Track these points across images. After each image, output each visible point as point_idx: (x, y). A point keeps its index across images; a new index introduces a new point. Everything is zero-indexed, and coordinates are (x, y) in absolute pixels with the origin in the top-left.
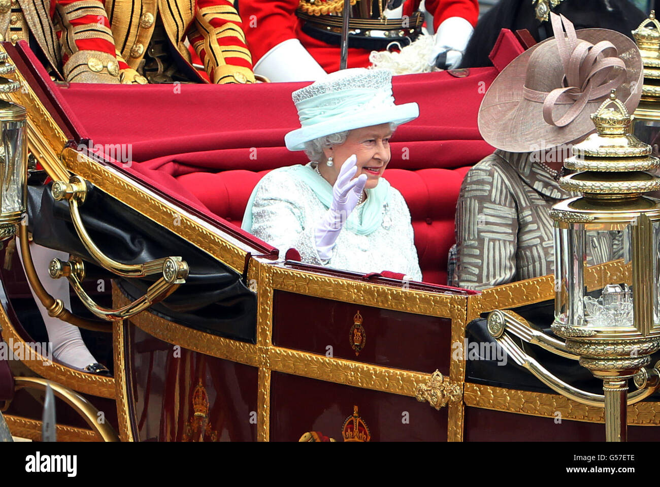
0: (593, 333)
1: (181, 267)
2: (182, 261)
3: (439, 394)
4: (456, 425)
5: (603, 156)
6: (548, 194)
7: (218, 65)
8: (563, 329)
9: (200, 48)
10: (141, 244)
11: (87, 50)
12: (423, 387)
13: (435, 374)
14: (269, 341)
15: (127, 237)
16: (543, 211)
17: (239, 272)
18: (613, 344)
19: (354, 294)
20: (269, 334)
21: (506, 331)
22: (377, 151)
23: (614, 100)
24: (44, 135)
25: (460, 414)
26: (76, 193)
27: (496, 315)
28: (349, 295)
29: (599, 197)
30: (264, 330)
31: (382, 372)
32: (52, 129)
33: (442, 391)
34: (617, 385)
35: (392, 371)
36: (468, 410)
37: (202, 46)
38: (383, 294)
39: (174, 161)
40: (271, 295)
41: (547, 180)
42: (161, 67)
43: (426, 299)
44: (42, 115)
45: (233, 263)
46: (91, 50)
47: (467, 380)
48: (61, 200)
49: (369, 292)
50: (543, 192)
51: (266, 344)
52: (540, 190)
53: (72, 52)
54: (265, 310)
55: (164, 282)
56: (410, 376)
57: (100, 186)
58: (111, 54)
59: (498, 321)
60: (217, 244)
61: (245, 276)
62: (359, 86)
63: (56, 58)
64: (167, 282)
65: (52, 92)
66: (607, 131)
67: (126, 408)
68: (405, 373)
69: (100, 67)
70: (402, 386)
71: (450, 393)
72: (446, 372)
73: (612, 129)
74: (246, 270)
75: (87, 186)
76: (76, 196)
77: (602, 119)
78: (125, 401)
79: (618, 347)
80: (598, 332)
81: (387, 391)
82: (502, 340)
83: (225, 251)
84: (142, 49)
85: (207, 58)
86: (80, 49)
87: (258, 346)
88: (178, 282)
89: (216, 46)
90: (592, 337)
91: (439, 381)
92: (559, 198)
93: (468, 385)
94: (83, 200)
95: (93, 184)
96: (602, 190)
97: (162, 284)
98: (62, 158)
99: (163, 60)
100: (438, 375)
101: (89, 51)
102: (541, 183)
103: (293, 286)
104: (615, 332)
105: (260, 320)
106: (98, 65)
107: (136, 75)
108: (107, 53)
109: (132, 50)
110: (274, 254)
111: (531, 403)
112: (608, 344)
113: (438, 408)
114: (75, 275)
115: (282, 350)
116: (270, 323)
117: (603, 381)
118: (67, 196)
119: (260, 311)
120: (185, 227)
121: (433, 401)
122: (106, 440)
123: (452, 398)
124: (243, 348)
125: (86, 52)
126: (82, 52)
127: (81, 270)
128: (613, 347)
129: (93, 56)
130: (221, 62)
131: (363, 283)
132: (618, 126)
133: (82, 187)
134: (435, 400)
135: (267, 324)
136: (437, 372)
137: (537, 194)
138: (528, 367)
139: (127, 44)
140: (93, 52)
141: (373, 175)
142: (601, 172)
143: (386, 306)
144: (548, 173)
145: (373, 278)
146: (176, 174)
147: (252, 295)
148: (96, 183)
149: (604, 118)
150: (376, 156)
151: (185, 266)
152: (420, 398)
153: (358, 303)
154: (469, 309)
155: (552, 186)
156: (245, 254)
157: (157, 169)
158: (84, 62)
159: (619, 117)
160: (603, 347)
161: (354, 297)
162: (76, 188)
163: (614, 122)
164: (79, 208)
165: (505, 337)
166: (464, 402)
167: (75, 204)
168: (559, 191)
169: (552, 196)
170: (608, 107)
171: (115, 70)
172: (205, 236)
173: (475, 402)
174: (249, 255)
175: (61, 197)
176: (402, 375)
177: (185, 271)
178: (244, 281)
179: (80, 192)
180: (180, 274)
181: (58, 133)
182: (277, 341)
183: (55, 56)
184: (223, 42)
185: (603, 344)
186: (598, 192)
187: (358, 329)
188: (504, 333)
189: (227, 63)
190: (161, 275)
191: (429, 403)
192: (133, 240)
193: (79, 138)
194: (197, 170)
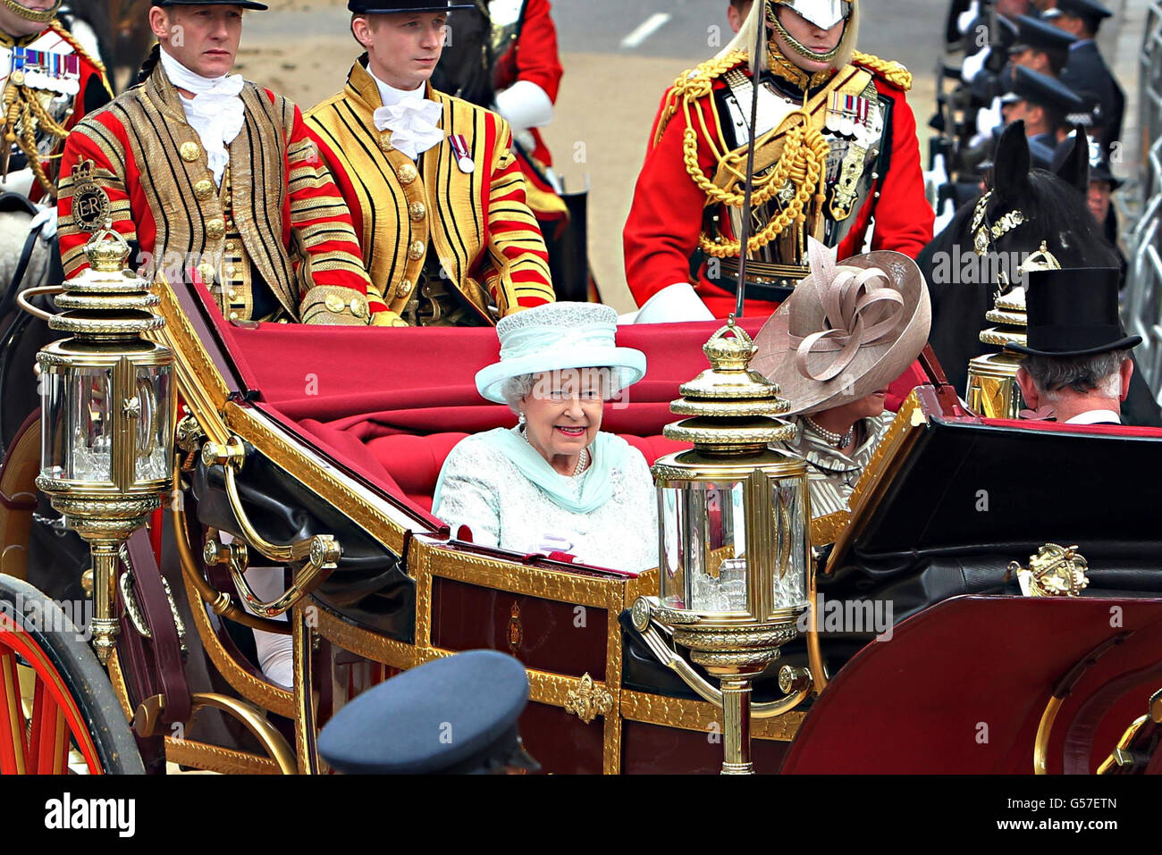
0: (697, 619)
1: (331, 548)
2: (334, 540)
3: (588, 703)
4: (613, 742)
5: (712, 396)
6: (827, 466)
7: (508, 307)
8: (663, 614)
9: (492, 285)
10: (303, 521)
11: (326, 284)
12: (572, 694)
13: (584, 678)
14: (427, 640)
15: (288, 510)
16: (820, 487)
17: (398, 554)
18: (722, 633)
19: (511, 578)
20: (428, 632)
21: (651, 622)
22: (567, 407)
23: (731, 327)
24: (204, 385)
25: (617, 729)
26: (232, 458)
27: (641, 602)
28: (505, 582)
29: (713, 448)
30: (422, 627)
31: (537, 677)
32: (214, 378)
33: (592, 699)
34: (735, 685)
35: (547, 675)
36: (626, 724)
37: (493, 283)
38: (538, 579)
39: (370, 420)
40: (429, 583)
41: (822, 448)
42: (437, 310)
43: (582, 584)
44: (204, 360)
45: (391, 543)
46: (331, 285)
47: (623, 686)
48: (213, 464)
49: (524, 576)
50: (820, 464)
51: (424, 645)
52: (815, 462)
53: (308, 288)
54: (423, 602)
55: (312, 567)
56: (566, 682)
57: (261, 448)
58: (358, 290)
59: (643, 610)
60: (376, 519)
61: (404, 558)
62: (544, 323)
63: (292, 295)
64: (315, 567)
65: (220, 332)
66: (722, 367)
67: (304, 730)
68: (560, 678)
69: (340, 306)
70: (557, 695)
71: (599, 702)
72: (599, 675)
73: (726, 363)
74: (405, 551)
75: (245, 449)
76: (232, 461)
77: (714, 350)
78: (303, 721)
79: (729, 637)
80: (702, 617)
81: (542, 701)
82: (648, 635)
83: (384, 527)
84: (410, 286)
85: (498, 298)
86: (318, 283)
87: (417, 647)
88: (327, 566)
89: (508, 283)
90: (695, 623)
91: (588, 687)
92: (843, 469)
93: (625, 692)
94: (241, 467)
95: (255, 447)
96: (707, 439)
97: (310, 569)
98: (223, 414)
99: (441, 300)
100: (587, 680)
101: (328, 287)
102: (815, 454)
103: (450, 571)
104: (732, 617)
105: (418, 614)
106: (337, 303)
107: (395, 320)
108: (352, 288)
109: (398, 289)
110: (443, 532)
111: (690, 714)
112: (717, 633)
113: (587, 721)
114: (236, 561)
115: (440, 651)
116: (428, 618)
117: (720, 680)
118: (220, 461)
119: (418, 603)
120: (346, 500)
121: (581, 712)
122: (286, 772)
123: (601, 708)
124: (403, 649)
125: (324, 287)
126: (319, 287)
127: (244, 555)
128: (722, 637)
129: (334, 293)
130: (513, 302)
131: (519, 565)
132: (734, 359)
133: (239, 450)
134: (583, 710)
135: (425, 620)
136: (586, 676)
137: (813, 467)
138: (674, 667)
139: (393, 280)
140: (333, 287)
141: (567, 437)
142: (707, 417)
143: (541, 595)
144: (825, 439)
145: (535, 560)
146: (366, 438)
147: (411, 584)
148: (258, 446)
149: (717, 349)
150: (566, 413)
151: (336, 547)
152: (569, 709)
153: (514, 590)
154: (627, 596)
155: (832, 455)
156: (403, 531)
157: (346, 429)
158: (321, 300)
159: (736, 349)
160: (710, 637)
161: (511, 584)
162: (232, 451)
163: (729, 355)
164: (236, 477)
165: (650, 631)
166: (621, 715)
167: (231, 470)
168: (842, 460)
169: (832, 468)
170: (724, 336)
171: (361, 310)
172: (365, 511)
173: (632, 714)
174: (409, 533)
175: (211, 462)
176: (557, 680)
177: (336, 553)
178: (403, 567)
179: (237, 456)
180: (328, 557)
181: (220, 383)
182: (435, 641)
183: (291, 292)
184: (517, 277)
185: (711, 632)
186: (703, 442)
187: (515, 624)
188: (649, 626)
189: (520, 304)
190: (309, 560)
191: (576, 714)
192: (295, 516)
193: (246, 389)
194: (398, 431)
